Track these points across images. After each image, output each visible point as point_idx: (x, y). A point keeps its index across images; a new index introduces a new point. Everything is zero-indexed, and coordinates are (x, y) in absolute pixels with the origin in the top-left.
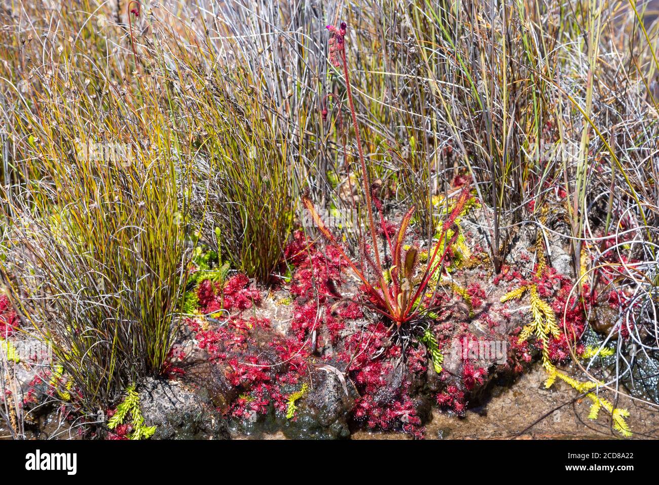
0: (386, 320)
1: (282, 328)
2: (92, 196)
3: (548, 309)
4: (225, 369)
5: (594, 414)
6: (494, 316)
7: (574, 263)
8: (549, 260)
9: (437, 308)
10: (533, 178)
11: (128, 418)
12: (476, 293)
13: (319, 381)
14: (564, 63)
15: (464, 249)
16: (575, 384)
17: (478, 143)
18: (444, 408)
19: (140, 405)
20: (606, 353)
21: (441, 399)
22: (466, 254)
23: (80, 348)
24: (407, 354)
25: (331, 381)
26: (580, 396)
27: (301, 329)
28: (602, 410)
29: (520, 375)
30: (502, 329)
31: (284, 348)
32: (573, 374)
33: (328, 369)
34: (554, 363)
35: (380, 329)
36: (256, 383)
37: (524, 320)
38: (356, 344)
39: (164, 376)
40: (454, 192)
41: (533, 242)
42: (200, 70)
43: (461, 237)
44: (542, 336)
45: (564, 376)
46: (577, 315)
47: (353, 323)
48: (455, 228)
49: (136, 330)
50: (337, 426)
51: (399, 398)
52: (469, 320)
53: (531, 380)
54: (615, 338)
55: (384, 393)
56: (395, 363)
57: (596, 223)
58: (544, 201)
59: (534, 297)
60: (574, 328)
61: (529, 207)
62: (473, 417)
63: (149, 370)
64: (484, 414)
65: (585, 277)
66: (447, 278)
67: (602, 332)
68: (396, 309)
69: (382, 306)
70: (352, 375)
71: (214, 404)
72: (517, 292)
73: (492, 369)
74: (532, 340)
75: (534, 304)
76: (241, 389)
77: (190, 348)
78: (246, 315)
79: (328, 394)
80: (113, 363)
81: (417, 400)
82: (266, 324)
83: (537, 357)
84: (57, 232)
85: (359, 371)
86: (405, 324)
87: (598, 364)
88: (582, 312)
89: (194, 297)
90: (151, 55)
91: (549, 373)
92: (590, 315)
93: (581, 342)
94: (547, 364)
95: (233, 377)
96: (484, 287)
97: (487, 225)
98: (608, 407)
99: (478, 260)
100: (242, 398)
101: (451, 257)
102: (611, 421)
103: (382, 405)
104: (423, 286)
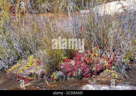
0: (87, 63)
1: (73, 65)
2: (49, 48)
3: (107, 62)
4: (66, 70)
5: (113, 75)
6: (100, 63)
7: (110, 56)
8: (107, 56)
9: (93, 62)
10: (105, 46)
11: (54, 76)
12: (98, 60)
13: (78, 71)
14: (109, 31)
15: (96, 55)
16: (111, 71)
17: (98, 41)
18: (94, 74)
19: (55, 74)
20: (115, 68)
21: (94, 73)
22: (97, 55)
23: (48, 67)
24: (89, 68)
25: (79, 71)
26: (111, 73)
27: (76, 65)
28: (114, 75)
29: (104, 70)
30: (101, 64)
31: (74, 67)
32: (110, 70)
33: (79, 70)
34: (108, 69)
35: (86, 65)
36: (70, 71)
37: (104, 63)
38: (83, 66)
39: (58, 71)
40: (95, 47)
41: (105, 54)
42: (63, 32)
43: (96, 53)
44: (106, 65)
45: (109, 70)
46: (111, 63)
47: (82, 64)
48: (95, 52)
49: (55, 65)
50: (80, 77)
51: (88, 73)
52: (97, 64)
53: (105, 71)
54: (116, 66)
55: (86, 73)
56: (88, 69)
57: (113, 51)
58: (107, 49)
59: (105, 60)
60: (110, 64)
61: (105, 49)
62: (98, 76)
63: (56, 70)
64: (99, 75)
65: (112, 58)
66: (94, 58)
67: (114, 65)
68: (88, 62)
69: (86, 62)
70: (82, 70)
71: (65, 74)
72: (103, 60)
73: (100, 70)
74: (105, 66)
75: (105, 61)
76: (68, 72)
77: (62, 67)
78: (69, 63)
79: (79, 73)
80: (52, 69)
81: (90, 74)
82: (71, 64)
83: (106, 68)
84: (45, 52)
85: (83, 70)
86: (89, 64)
87: (114, 69)
88: (111, 62)
89: (62, 61)
90: (57, 30)
91: (107, 70)
92: (112, 63)
93: (111, 66)
94: (107, 69)
95: (67, 71)
96: (99, 59)
97: (100, 52)
98: (115, 74)
99: (98, 56)
100: (68, 73)
101: (95, 56)
102: (115, 76)
103: (86, 74)
104: (91, 59)
